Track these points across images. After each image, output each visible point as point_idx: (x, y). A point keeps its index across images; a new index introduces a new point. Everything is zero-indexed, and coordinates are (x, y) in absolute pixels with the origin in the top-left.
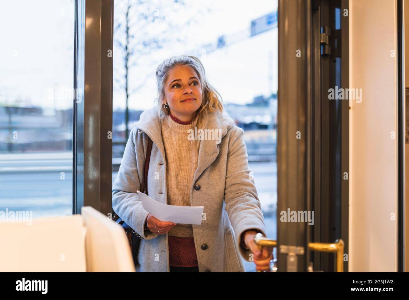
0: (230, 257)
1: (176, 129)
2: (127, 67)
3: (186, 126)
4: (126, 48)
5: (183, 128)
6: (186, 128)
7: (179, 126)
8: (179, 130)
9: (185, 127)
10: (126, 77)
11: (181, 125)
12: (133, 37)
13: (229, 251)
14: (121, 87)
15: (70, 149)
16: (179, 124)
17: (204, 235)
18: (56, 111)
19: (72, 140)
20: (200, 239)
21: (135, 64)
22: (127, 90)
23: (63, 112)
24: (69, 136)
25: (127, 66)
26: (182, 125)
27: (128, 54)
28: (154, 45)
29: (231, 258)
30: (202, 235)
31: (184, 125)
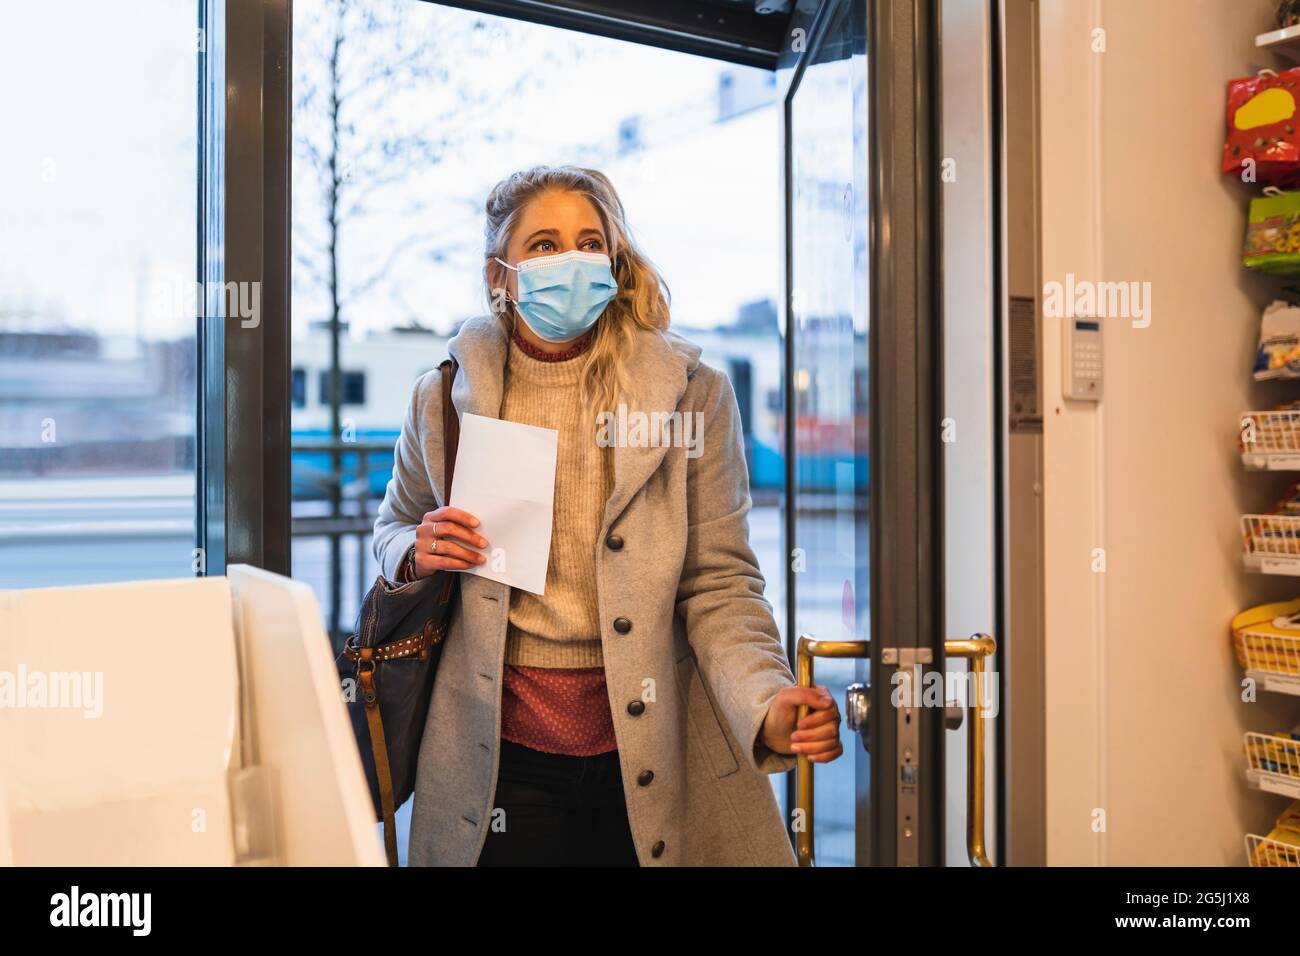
0: (700, 733)
1: (531, 376)
2: (332, 221)
3: (556, 366)
4: (332, 163)
5: (549, 373)
6: (557, 371)
7: (538, 367)
8: (540, 379)
9: (554, 369)
10: (332, 250)
11: (544, 363)
12: (352, 129)
13: (694, 717)
14: (317, 279)
15: (187, 465)
16: (538, 363)
17: (635, 674)
18: (143, 345)
19: (193, 438)
20: (625, 686)
21: (356, 209)
22: (334, 288)
23: (166, 349)
24: (184, 424)
25: (336, 218)
26: (548, 364)
27: (336, 183)
28: (417, 154)
29: (705, 737)
30: (631, 674)
31: (553, 364)
